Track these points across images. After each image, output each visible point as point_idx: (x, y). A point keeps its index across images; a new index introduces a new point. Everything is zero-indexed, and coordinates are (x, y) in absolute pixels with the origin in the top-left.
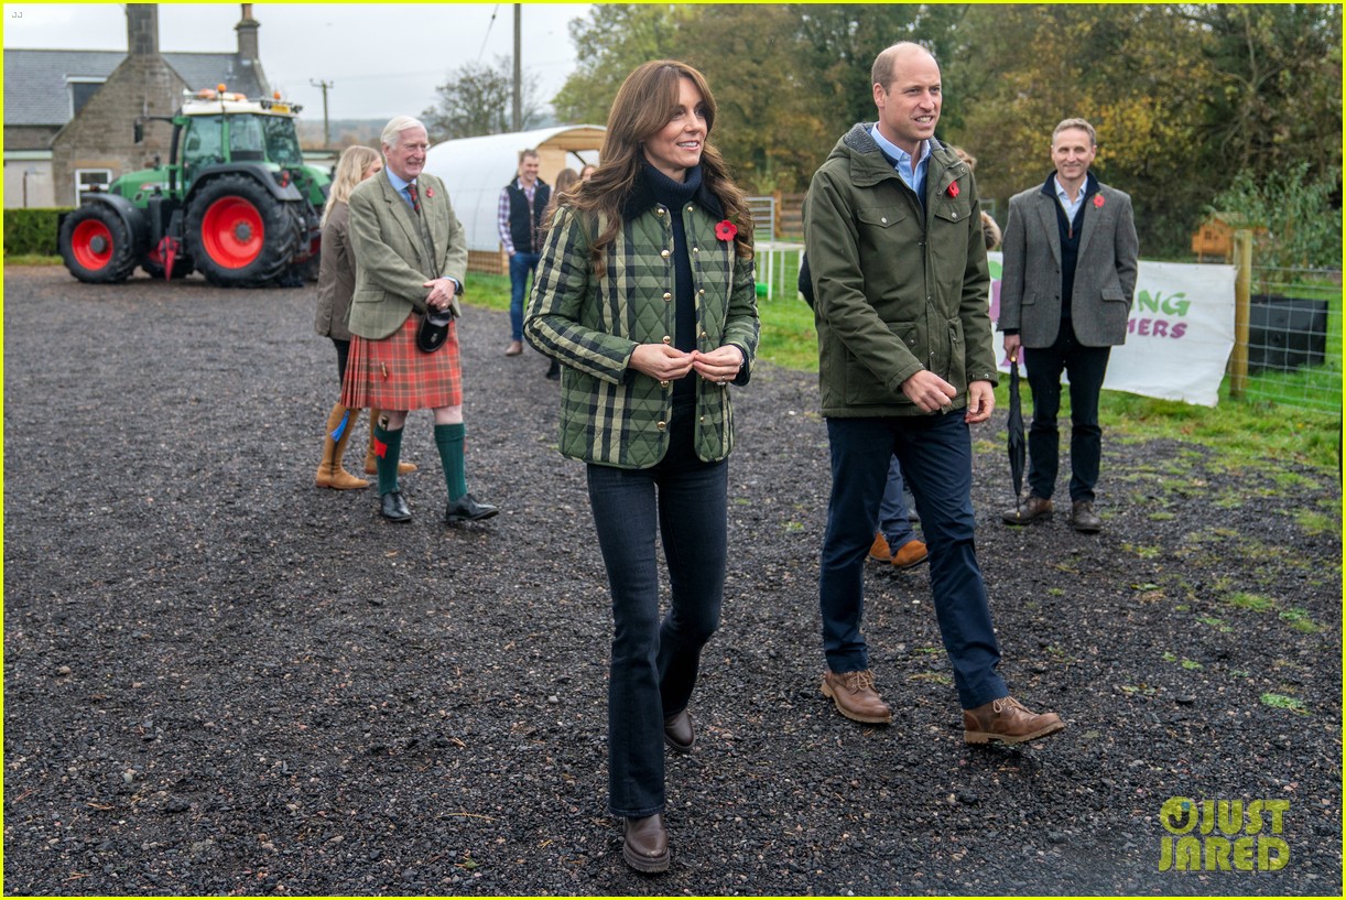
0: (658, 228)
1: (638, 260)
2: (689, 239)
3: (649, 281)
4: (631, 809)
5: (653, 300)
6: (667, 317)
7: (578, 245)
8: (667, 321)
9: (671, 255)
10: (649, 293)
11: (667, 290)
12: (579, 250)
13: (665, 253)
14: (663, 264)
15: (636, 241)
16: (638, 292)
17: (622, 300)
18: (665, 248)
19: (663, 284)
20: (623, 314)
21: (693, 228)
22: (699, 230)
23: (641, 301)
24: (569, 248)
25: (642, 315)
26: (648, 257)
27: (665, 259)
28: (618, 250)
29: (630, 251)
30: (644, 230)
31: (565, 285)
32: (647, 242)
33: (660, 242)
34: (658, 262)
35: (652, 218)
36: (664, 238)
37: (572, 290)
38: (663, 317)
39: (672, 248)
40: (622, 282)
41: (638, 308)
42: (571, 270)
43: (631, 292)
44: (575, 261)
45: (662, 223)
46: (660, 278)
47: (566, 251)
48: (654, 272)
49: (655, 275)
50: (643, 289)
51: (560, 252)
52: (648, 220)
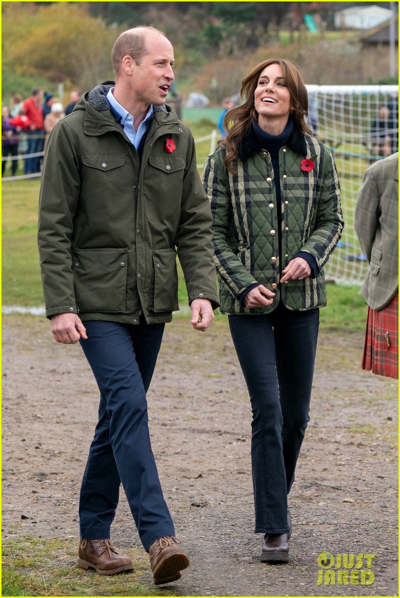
0: (264, 164)
1: (252, 185)
2: (281, 169)
3: (260, 197)
4: (268, 529)
5: (262, 208)
6: (272, 218)
7: (219, 178)
8: (272, 221)
9: (273, 181)
10: (259, 204)
11: (271, 202)
12: (220, 180)
13: (269, 179)
14: (268, 186)
15: (251, 173)
16: (253, 204)
17: (243, 209)
18: (269, 176)
19: (268, 199)
20: (245, 219)
21: (285, 163)
22: (288, 164)
23: (255, 209)
24: (215, 180)
25: (256, 218)
26: (258, 183)
27: (269, 183)
28: (239, 179)
29: (247, 179)
30: (255, 166)
31: (216, 204)
32: (258, 173)
33: (265, 172)
34: (265, 185)
35: (260, 158)
36: (268, 170)
37: (221, 206)
38: (270, 219)
39: (273, 176)
40: (243, 198)
41: (253, 215)
42: (218, 193)
43: (248, 204)
44: (220, 188)
45: (266, 161)
46: (266, 195)
47: (214, 183)
48: (262, 192)
49: (263, 193)
50: (256, 202)
51: (210, 184)
52: (258, 159)
